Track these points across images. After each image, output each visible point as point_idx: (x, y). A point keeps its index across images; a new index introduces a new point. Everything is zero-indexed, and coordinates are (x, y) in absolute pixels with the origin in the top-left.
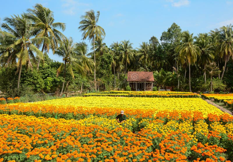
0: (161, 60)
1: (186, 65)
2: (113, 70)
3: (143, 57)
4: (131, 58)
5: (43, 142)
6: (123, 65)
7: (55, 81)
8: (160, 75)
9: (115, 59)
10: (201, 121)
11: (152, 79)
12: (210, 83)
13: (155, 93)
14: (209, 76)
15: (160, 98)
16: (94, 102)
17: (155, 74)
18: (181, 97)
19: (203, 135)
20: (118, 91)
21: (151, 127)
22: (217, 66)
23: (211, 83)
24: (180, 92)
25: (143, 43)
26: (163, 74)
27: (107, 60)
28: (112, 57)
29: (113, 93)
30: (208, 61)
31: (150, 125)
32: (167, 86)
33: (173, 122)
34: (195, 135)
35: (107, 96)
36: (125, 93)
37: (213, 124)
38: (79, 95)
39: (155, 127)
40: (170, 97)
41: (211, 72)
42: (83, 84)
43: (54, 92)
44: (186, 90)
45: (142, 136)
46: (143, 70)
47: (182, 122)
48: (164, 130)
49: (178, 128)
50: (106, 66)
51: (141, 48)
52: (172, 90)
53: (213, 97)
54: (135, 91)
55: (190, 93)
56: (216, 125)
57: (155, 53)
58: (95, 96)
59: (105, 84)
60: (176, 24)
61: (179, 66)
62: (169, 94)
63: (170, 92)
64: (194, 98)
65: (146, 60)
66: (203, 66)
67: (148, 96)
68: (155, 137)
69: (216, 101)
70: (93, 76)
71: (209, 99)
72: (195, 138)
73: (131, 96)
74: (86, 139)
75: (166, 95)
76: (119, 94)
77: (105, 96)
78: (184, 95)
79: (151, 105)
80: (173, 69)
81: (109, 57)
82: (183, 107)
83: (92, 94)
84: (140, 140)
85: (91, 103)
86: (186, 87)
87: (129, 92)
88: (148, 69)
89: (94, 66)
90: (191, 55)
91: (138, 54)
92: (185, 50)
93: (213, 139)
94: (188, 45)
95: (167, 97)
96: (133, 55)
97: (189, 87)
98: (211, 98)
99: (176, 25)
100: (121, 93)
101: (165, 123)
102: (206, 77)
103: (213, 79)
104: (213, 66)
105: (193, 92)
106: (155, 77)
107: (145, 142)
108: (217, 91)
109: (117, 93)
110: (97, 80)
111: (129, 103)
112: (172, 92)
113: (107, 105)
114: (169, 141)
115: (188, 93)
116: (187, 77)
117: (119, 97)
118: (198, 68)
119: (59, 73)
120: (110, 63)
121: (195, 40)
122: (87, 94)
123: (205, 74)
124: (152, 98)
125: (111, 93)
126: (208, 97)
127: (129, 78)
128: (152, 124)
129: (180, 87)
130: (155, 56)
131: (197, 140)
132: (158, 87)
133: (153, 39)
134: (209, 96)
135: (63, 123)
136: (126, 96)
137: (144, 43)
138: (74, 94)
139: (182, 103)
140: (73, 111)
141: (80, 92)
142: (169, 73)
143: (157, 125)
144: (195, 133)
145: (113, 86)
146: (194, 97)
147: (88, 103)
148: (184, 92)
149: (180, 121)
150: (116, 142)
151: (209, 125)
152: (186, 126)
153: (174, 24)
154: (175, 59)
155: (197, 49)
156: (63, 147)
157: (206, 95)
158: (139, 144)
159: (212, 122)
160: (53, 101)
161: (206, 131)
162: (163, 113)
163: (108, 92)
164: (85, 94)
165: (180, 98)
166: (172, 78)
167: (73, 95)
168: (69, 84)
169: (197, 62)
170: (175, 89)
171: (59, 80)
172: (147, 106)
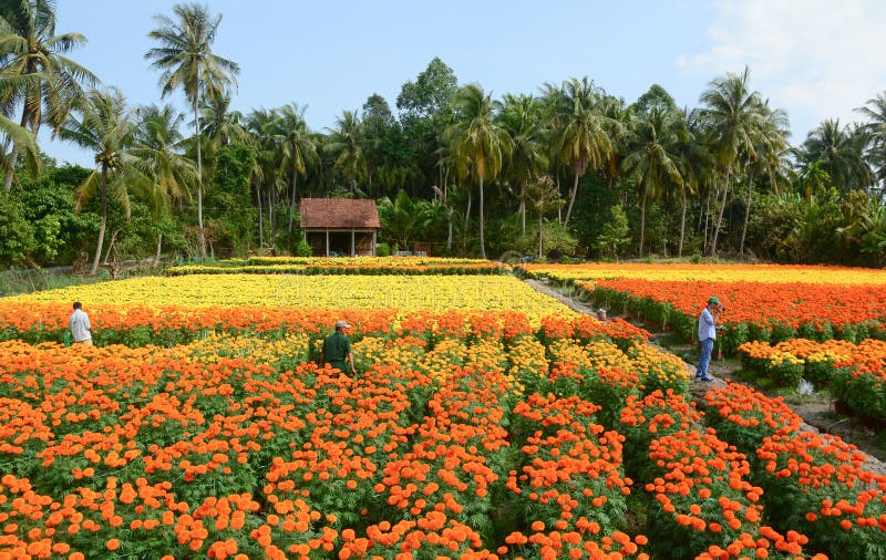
0: (398, 167)
1: (471, 181)
2: (254, 194)
3: (345, 155)
4: (309, 158)
5: (83, 416)
6: (284, 179)
7: (69, 228)
8: (396, 210)
9: (261, 161)
10: (525, 337)
11: (374, 221)
12: (535, 233)
13: (384, 262)
14: (533, 215)
15: (401, 278)
16: (204, 292)
17: (381, 207)
18: (460, 273)
19: (534, 375)
20: (274, 259)
21: (393, 360)
22: (555, 186)
23: (539, 234)
24: (456, 260)
25: (345, 113)
26: (404, 206)
27: (237, 162)
28: (253, 155)
29: (258, 263)
30: (532, 171)
31: (388, 353)
32: (417, 244)
33: (453, 343)
34: (514, 374)
35: (240, 272)
36: (294, 263)
37: (558, 344)
38: (153, 272)
39: (405, 359)
40: (428, 272)
41: (540, 203)
42: (163, 237)
43: (70, 263)
44: (472, 254)
45: (377, 384)
46: (346, 195)
47: (476, 341)
48: (430, 365)
49: (467, 360)
50: (234, 181)
51: (339, 129)
52: (432, 254)
53: (543, 271)
54: (323, 258)
55: (483, 262)
56: (565, 345)
57: (382, 145)
58: (205, 272)
59: (232, 238)
60: (442, 61)
61: (450, 183)
62: (423, 264)
63: (426, 259)
64: (496, 276)
65: (355, 166)
66: (517, 186)
67: (364, 272)
68: (411, 385)
69: (555, 282)
70: (193, 214)
71: (535, 279)
72: (517, 384)
73: (316, 271)
74: (214, 400)
75: (415, 267)
76: (275, 267)
77: (234, 273)
78: (467, 266)
79: (377, 297)
80: (433, 191)
81: (243, 155)
82: (469, 300)
83: (195, 267)
84: (372, 395)
85: (194, 294)
86: (472, 243)
87: (305, 259)
88: (359, 191)
89: (197, 181)
90: (485, 153)
91: (330, 147)
92: (471, 139)
93: (563, 384)
94: (479, 126)
95: (420, 274)
96: (314, 148)
97: (479, 244)
98: (540, 275)
99: (443, 66)
100: (283, 263)
101: (430, 347)
102: (527, 218)
103: (543, 221)
104: (544, 186)
105: (491, 257)
106: (383, 214)
107: (388, 399)
108: (555, 256)
109: (270, 263)
110: (206, 225)
111: (312, 294)
112: (433, 259)
113: (246, 300)
114: (455, 393)
115: (477, 261)
116: (475, 214)
117: (279, 276)
118: (505, 189)
119: (82, 201)
120: (246, 171)
121: (496, 112)
122: (178, 269)
123: (523, 209)
124: (376, 277)
125: (250, 264)
126: (532, 272)
127: (306, 219)
128: (396, 352)
129: (453, 245)
130: (381, 152)
131: (523, 388)
132: (391, 244)
133: (375, 102)
134: (534, 269)
135: (125, 357)
136: (301, 273)
137: (348, 116)
138: (134, 268)
139: (463, 289)
140: (150, 319)
141: (153, 262)
142: (422, 203)
143: (409, 353)
144: (515, 369)
145: (258, 242)
146: (496, 271)
147: (188, 294)
148: (466, 260)
149: (470, 340)
150: (304, 404)
151: (547, 347)
152: (488, 353)
153: (437, 60)
154: (441, 163)
155: (502, 137)
156: (150, 426)
157: (525, 266)
158: (374, 407)
159: (555, 339)
160: (71, 291)
161: (544, 363)
162: (420, 317)
163: (240, 260)
164: (173, 269)
165: (457, 276)
166: (431, 217)
167: (132, 274)
168: (119, 239)
169: (503, 175)
170: (439, 249)
171: (84, 223)
172: (367, 301)
